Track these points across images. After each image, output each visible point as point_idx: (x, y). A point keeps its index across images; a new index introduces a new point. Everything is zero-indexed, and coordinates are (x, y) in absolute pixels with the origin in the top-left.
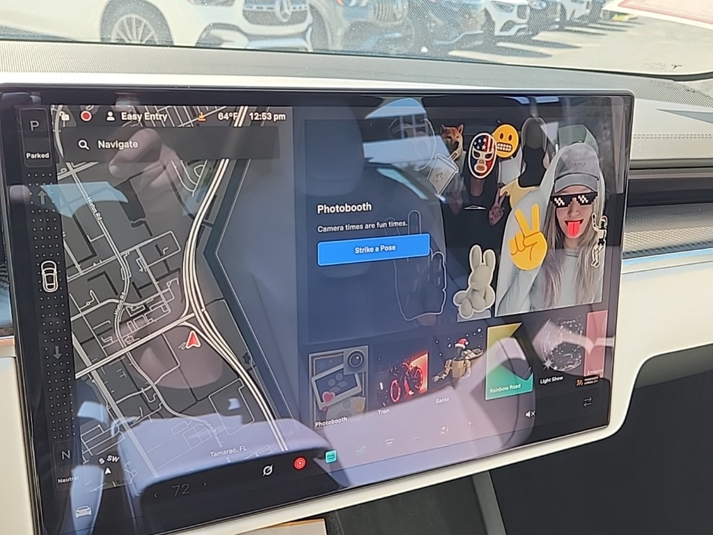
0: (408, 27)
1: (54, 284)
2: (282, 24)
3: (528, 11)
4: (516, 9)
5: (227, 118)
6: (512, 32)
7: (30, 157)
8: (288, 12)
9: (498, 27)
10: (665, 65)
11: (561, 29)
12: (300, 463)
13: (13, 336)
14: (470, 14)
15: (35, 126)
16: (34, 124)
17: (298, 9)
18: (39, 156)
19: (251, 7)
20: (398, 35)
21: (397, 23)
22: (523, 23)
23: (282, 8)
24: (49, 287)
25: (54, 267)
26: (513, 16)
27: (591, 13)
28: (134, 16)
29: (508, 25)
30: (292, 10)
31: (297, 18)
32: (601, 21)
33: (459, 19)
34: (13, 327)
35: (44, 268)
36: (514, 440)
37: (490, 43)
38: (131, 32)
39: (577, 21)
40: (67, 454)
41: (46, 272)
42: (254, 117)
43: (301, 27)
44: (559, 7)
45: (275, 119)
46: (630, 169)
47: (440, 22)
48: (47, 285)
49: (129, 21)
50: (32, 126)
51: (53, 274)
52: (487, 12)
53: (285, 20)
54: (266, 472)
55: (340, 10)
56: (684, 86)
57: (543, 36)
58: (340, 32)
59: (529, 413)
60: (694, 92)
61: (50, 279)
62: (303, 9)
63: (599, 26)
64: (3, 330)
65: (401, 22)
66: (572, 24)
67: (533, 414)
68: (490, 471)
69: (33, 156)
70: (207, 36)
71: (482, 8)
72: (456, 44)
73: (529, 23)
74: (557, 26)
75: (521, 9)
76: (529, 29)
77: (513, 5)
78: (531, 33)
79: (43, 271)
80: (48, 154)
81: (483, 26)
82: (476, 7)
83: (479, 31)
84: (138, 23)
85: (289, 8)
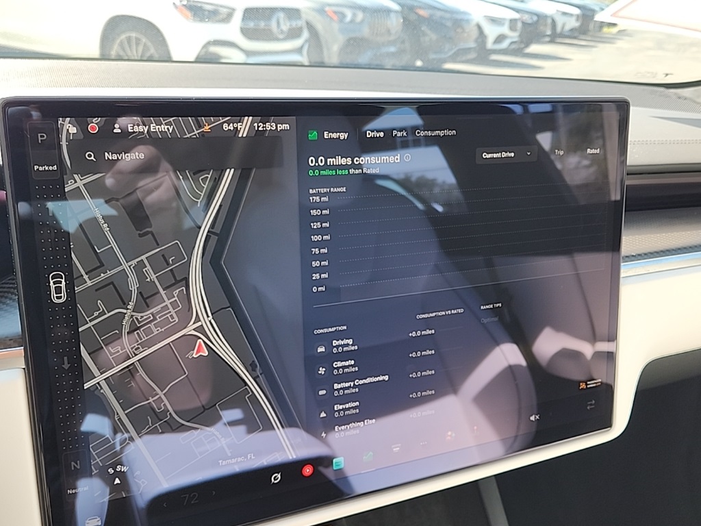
0: (403, 42)
1: (62, 295)
2: (277, 39)
3: (519, 25)
4: (507, 23)
5: (232, 128)
6: (505, 45)
7: (38, 169)
8: (284, 28)
9: (490, 40)
10: (656, 74)
11: (552, 41)
12: (308, 470)
13: (23, 348)
14: (463, 28)
15: (42, 139)
16: (42, 136)
17: (294, 26)
18: (47, 168)
19: (248, 24)
20: (392, 49)
21: (392, 38)
22: (514, 36)
24: (58, 298)
25: (62, 278)
26: (505, 30)
27: (581, 25)
28: (134, 35)
29: (500, 38)
30: (288, 26)
31: (294, 34)
32: (591, 33)
33: (453, 34)
34: (22, 338)
35: (52, 279)
36: (517, 445)
37: (483, 54)
38: (131, 50)
39: (567, 34)
40: (74, 466)
41: (54, 283)
42: (258, 127)
43: (297, 43)
44: (549, 21)
45: (279, 129)
46: (628, 174)
47: (434, 37)
48: (55, 295)
49: (129, 39)
50: (40, 139)
51: (62, 285)
52: (479, 27)
53: (281, 36)
54: (275, 480)
55: (336, 26)
56: (675, 94)
57: (534, 48)
58: (335, 48)
59: (534, 416)
60: (685, 99)
61: (58, 290)
62: (299, 25)
63: (589, 39)
64: (12, 341)
65: (396, 36)
66: (562, 35)
67: (537, 417)
68: (495, 475)
69: (41, 169)
70: (206, 52)
71: (474, 23)
72: (450, 56)
73: (520, 36)
74: (548, 39)
75: (513, 22)
76: (522, 42)
77: (504, 19)
78: (523, 46)
79: (51, 282)
80: (55, 166)
81: (476, 41)
82: (468, 21)
83: (472, 45)
84: (138, 41)
85: (285, 25)
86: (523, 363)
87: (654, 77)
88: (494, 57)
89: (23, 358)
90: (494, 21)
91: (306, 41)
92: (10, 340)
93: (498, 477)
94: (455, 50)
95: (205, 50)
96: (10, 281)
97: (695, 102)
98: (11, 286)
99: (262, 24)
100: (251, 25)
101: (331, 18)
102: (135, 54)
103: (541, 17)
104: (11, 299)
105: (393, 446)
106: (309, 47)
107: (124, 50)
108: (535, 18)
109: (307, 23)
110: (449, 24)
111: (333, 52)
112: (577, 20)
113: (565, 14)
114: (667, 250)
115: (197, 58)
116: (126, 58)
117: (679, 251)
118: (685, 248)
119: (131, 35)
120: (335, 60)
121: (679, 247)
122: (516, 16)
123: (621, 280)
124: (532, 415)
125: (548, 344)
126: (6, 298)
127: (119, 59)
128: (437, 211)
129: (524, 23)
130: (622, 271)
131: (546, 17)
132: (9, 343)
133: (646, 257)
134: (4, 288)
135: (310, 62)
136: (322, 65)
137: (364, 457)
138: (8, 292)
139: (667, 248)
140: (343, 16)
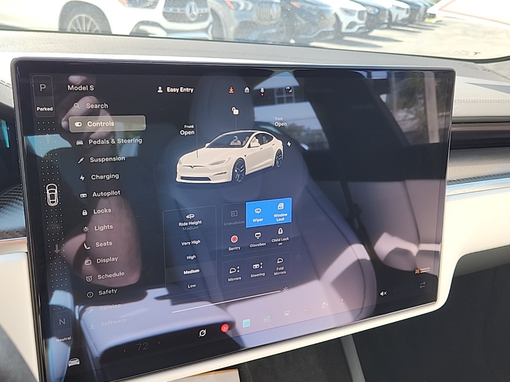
0: (281, 25)
1: (55, 200)
2: (191, 22)
3: (366, 15)
4: (357, 14)
6: (355, 30)
7: (39, 110)
8: (195, 13)
9: (344, 26)
10: (469, 52)
11: (388, 28)
12: (225, 328)
13: (26, 238)
14: (324, 17)
15: (43, 88)
16: (43, 86)
17: (202, 12)
18: (46, 109)
19: (168, 10)
20: (274, 31)
21: (273, 22)
22: (362, 23)
23: (191, 10)
24: (53, 202)
25: (55, 188)
26: (355, 18)
27: (410, 16)
28: (84, 15)
29: (352, 25)
30: (198, 12)
31: (202, 18)
32: (417, 23)
33: (317, 20)
34: (26, 231)
35: (48, 189)
37: (338, 36)
38: (81, 26)
39: (400, 22)
40: (61, 322)
41: (50, 192)
43: (205, 25)
44: (387, 13)
46: (453, 123)
47: (304, 22)
48: (50, 201)
49: (80, 18)
50: (41, 88)
51: (55, 193)
52: (336, 16)
53: (193, 19)
54: (202, 334)
55: (232, 12)
56: (482, 67)
57: (375, 33)
58: (232, 29)
59: (383, 293)
60: (489, 71)
61: (52, 197)
62: (206, 11)
63: (415, 26)
64: (18, 233)
65: (277, 21)
66: (396, 24)
67: (385, 293)
68: (352, 334)
69: (42, 109)
70: (138, 29)
71: (333, 12)
72: (315, 37)
73: (366, 23)
74: (386, 26)
75: (361, 13)
76: (366, 28)
77: (355, 11)
78: (367, 30)
79: (48, 191)
80: (52, 108)
81: (334, 26)
82: (328, 11)
83: (331, 29)
84: (87, 20)
85: (196, 11)
86: (368, 258)
87: (467, 55)
88: (347, 38)
89: (26, 245)
90: (347, 12)
91: (211, 23)
92: (17, 232)
93: (354, 335)
94: (319, 32)
95: (136, 27)
96: (15, 191)
97: (495, 73)
98: (16, 193)
99: (179, 10)
100: (171, 10)
101: (229, 7)
102: (84, 29)
103: (381, 10)
104: (16, 203)
105: (285, 312)
106: (213, 27)
107: (76, 26)
108: (377, 11)
109: (211, 10)
110: (315, 13)
111: (230, 31)
112: (407, 13)
113: (398, 8)
114: (478, 177)
115: (131, 33)
116: (77, 31)
117: (486, 178)
118: (490, 176)
119: (82, 16)
120: (231, 37)
121: (486, 175)
122: (363, 8)
123: (446, 198)
124: (381, 292)
125: (386, 245)
126: (13, 202)
127: (73, 32)
128: (304, 149)
129: (369, 14)
130: (447, 191)
131: (385, 10)
132: (16, 234)
133: (463, 181)
134: (11, 195)
135: (213, 38)
136: (221, 40)
137: (265, 319)
138: (14, 198)
139: (478, 176)
140: (239, 5)
